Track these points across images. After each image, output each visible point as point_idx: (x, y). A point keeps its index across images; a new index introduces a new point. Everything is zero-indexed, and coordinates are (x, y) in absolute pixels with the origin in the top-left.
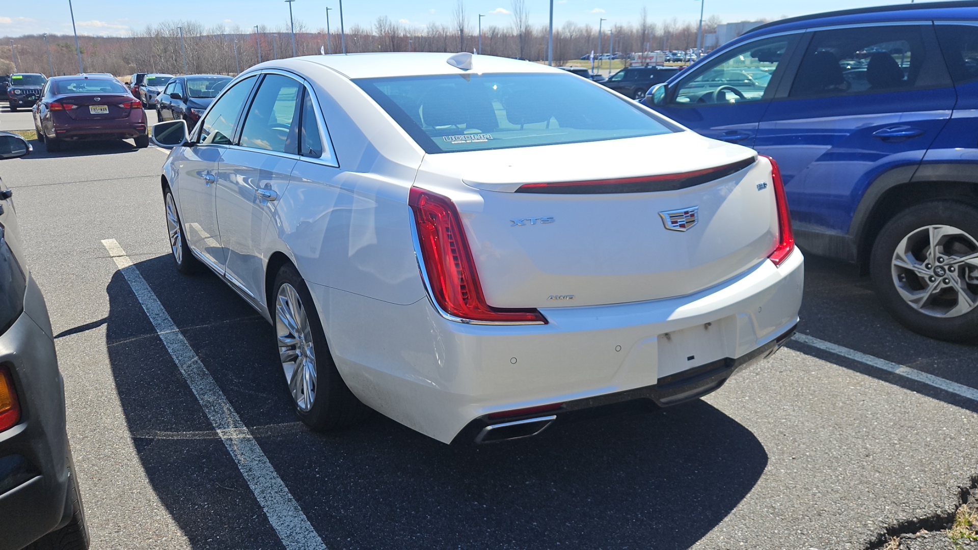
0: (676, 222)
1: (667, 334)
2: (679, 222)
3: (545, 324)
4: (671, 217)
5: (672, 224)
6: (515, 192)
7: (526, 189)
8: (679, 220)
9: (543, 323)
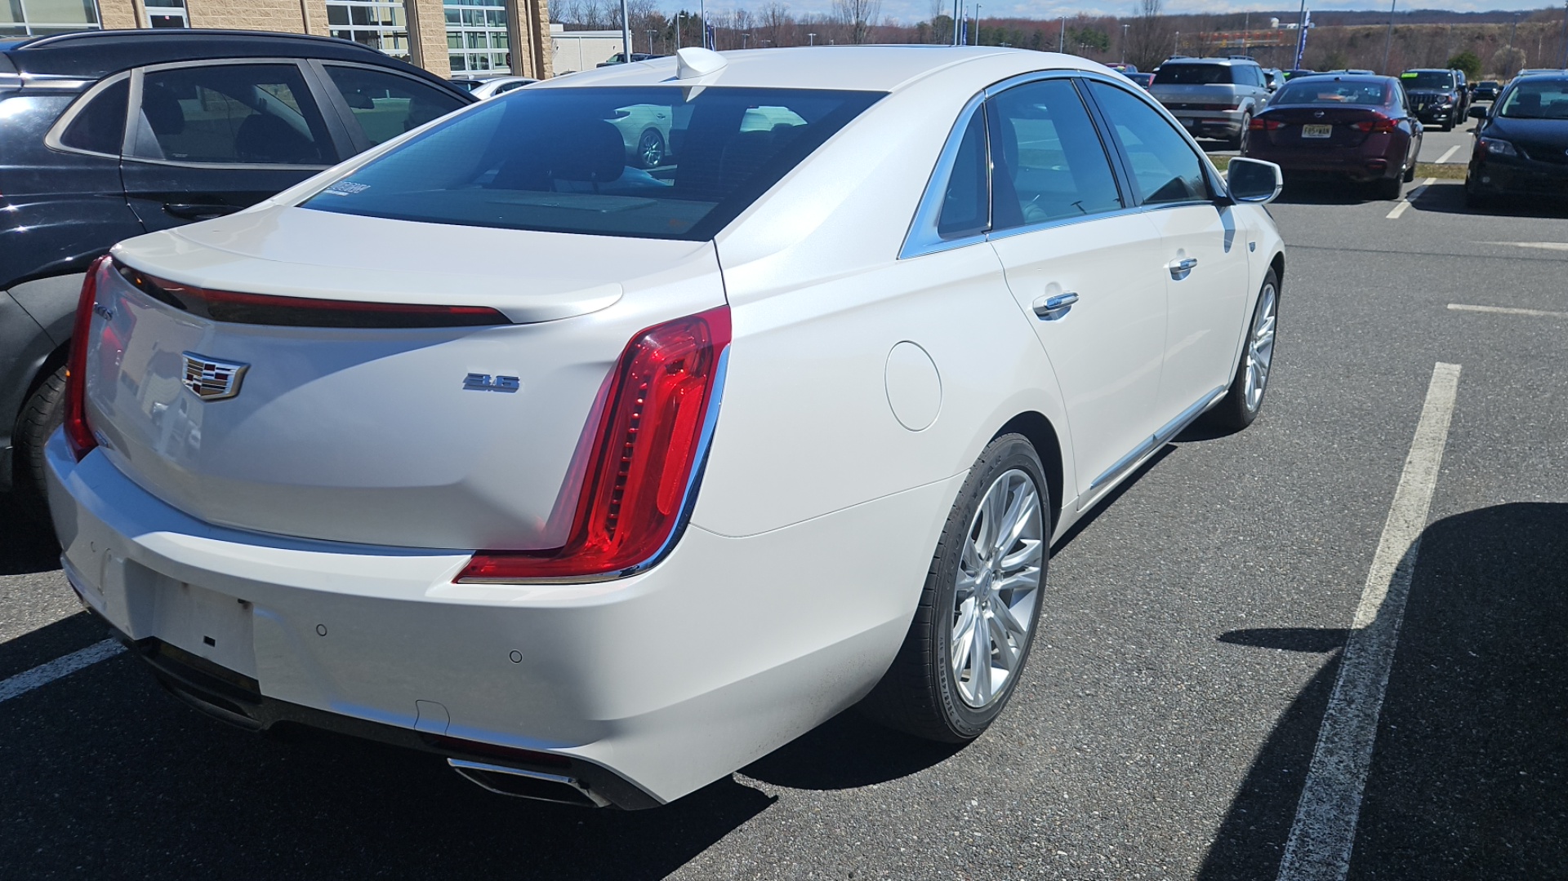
0: (192, 378)
4: (188, 366)
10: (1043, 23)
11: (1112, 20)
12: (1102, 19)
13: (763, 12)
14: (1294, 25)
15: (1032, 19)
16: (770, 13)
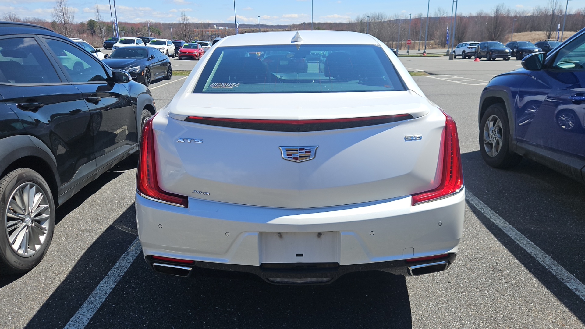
0: (291, 155)
1: (279, 233)
2: (293, 155)
3: (185, 207)
4: (287, 151)
5: (287, 156)
6: (184, 120)
7: (190, 119)
8: (293, 154)
9: (184, 207)
10: (134, 24)
11: (159, 24)
12: (155, 23)
13: (4, 16)
14: (221, 28)
15: (129, 23)
16: (8, 16)
